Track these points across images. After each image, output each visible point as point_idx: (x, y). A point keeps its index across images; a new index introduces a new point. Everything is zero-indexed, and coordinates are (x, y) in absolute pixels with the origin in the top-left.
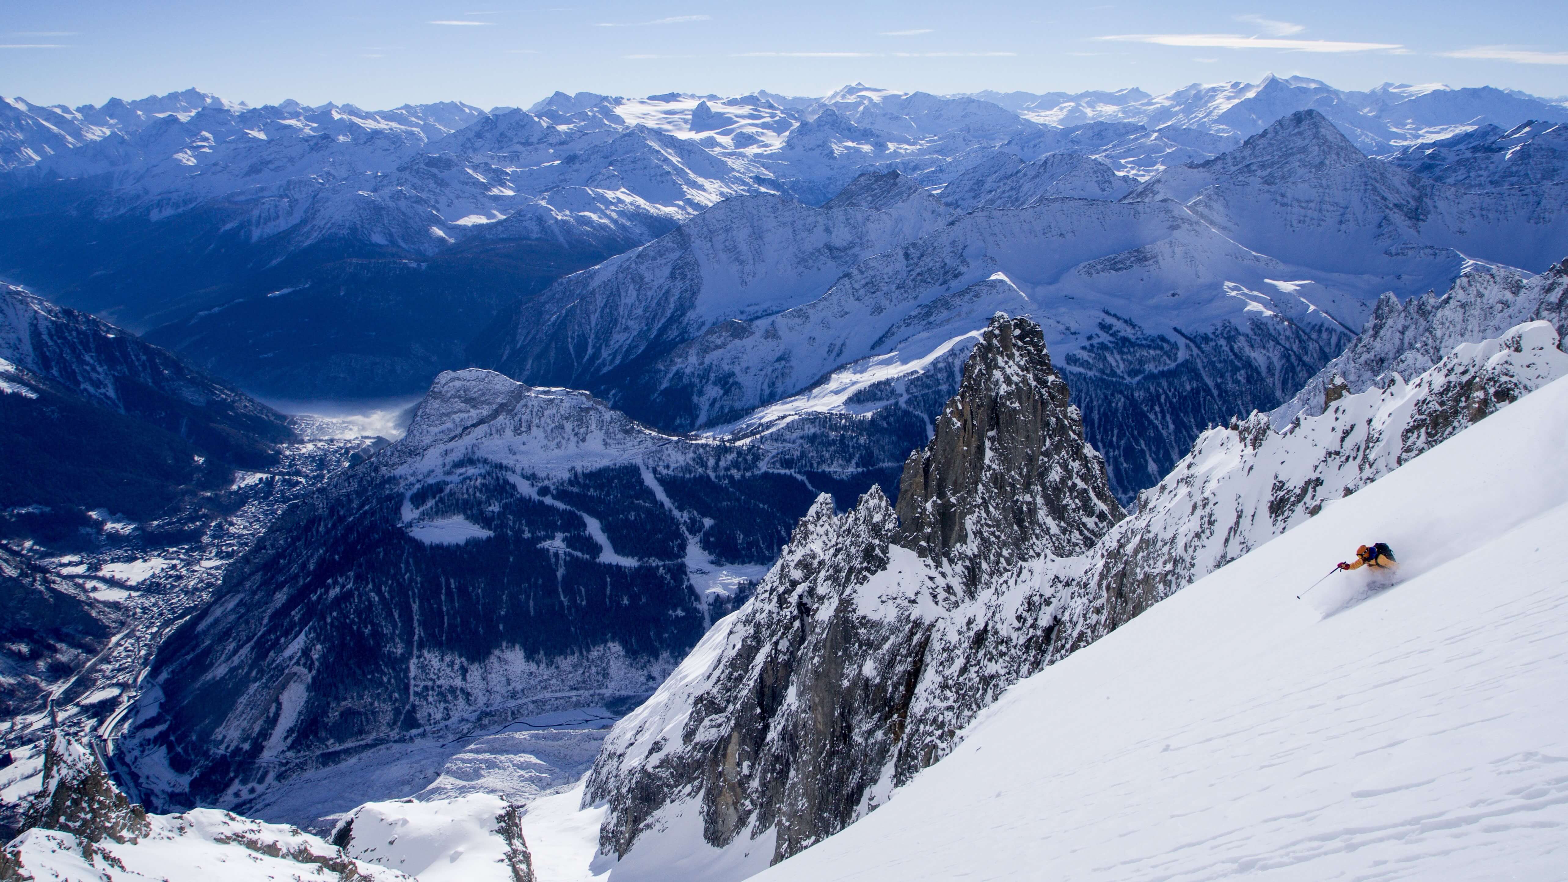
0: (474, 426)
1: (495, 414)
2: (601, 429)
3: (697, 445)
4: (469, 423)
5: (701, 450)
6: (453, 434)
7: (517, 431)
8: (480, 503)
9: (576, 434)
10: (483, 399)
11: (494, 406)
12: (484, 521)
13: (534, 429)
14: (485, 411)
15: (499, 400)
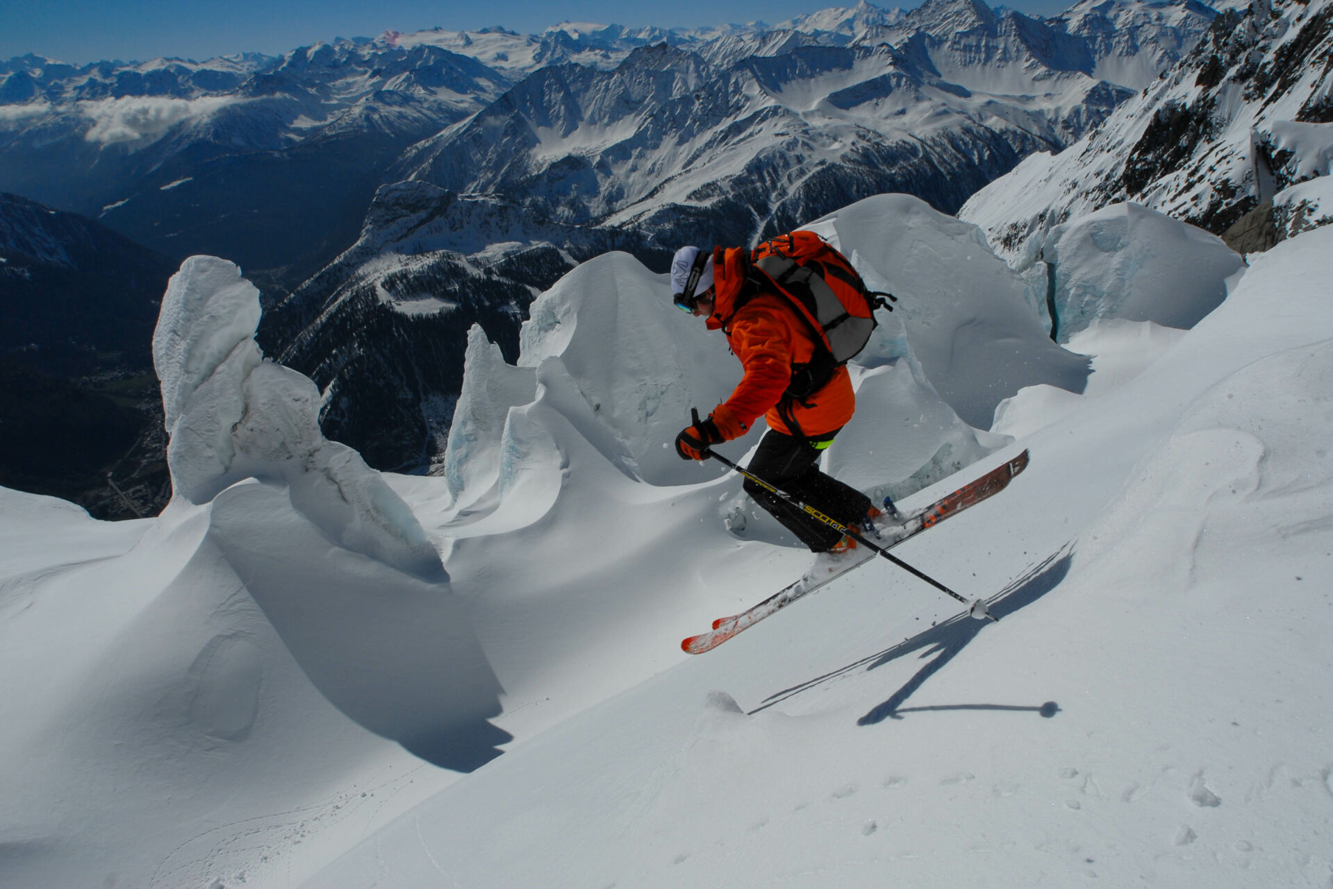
0: (416, 227)
1: (431, 217)
2: (519, 222)
3: (596, 230)
4: (412, 225)
5: (599, 233)
6: (399, 235)
7: (453, 228)
8: (440, 282)
9: (500, 227)
10: (420, 204)
11: (430, 210)
12: (447, 296)
13: (465, 225)
14: (423, 214)
15: (433, 204)
